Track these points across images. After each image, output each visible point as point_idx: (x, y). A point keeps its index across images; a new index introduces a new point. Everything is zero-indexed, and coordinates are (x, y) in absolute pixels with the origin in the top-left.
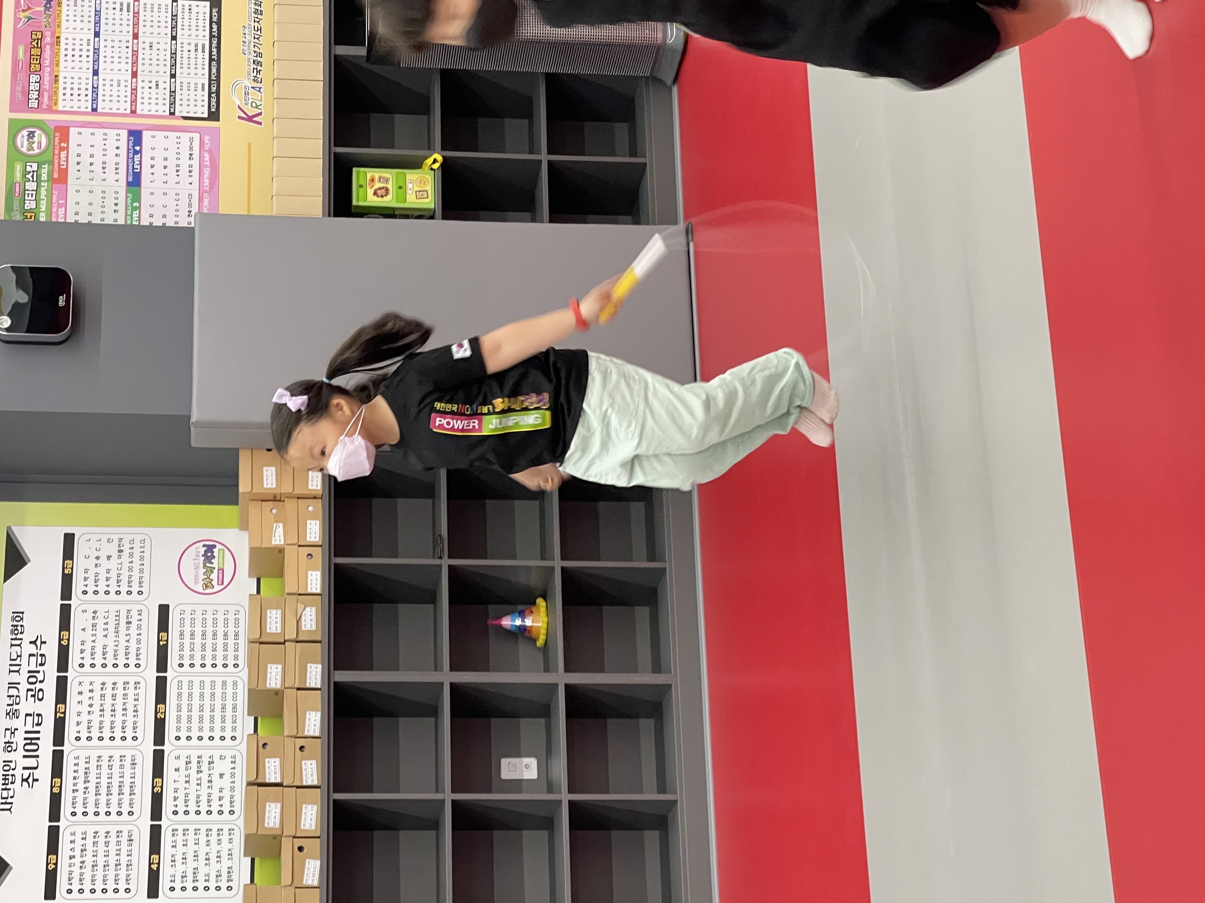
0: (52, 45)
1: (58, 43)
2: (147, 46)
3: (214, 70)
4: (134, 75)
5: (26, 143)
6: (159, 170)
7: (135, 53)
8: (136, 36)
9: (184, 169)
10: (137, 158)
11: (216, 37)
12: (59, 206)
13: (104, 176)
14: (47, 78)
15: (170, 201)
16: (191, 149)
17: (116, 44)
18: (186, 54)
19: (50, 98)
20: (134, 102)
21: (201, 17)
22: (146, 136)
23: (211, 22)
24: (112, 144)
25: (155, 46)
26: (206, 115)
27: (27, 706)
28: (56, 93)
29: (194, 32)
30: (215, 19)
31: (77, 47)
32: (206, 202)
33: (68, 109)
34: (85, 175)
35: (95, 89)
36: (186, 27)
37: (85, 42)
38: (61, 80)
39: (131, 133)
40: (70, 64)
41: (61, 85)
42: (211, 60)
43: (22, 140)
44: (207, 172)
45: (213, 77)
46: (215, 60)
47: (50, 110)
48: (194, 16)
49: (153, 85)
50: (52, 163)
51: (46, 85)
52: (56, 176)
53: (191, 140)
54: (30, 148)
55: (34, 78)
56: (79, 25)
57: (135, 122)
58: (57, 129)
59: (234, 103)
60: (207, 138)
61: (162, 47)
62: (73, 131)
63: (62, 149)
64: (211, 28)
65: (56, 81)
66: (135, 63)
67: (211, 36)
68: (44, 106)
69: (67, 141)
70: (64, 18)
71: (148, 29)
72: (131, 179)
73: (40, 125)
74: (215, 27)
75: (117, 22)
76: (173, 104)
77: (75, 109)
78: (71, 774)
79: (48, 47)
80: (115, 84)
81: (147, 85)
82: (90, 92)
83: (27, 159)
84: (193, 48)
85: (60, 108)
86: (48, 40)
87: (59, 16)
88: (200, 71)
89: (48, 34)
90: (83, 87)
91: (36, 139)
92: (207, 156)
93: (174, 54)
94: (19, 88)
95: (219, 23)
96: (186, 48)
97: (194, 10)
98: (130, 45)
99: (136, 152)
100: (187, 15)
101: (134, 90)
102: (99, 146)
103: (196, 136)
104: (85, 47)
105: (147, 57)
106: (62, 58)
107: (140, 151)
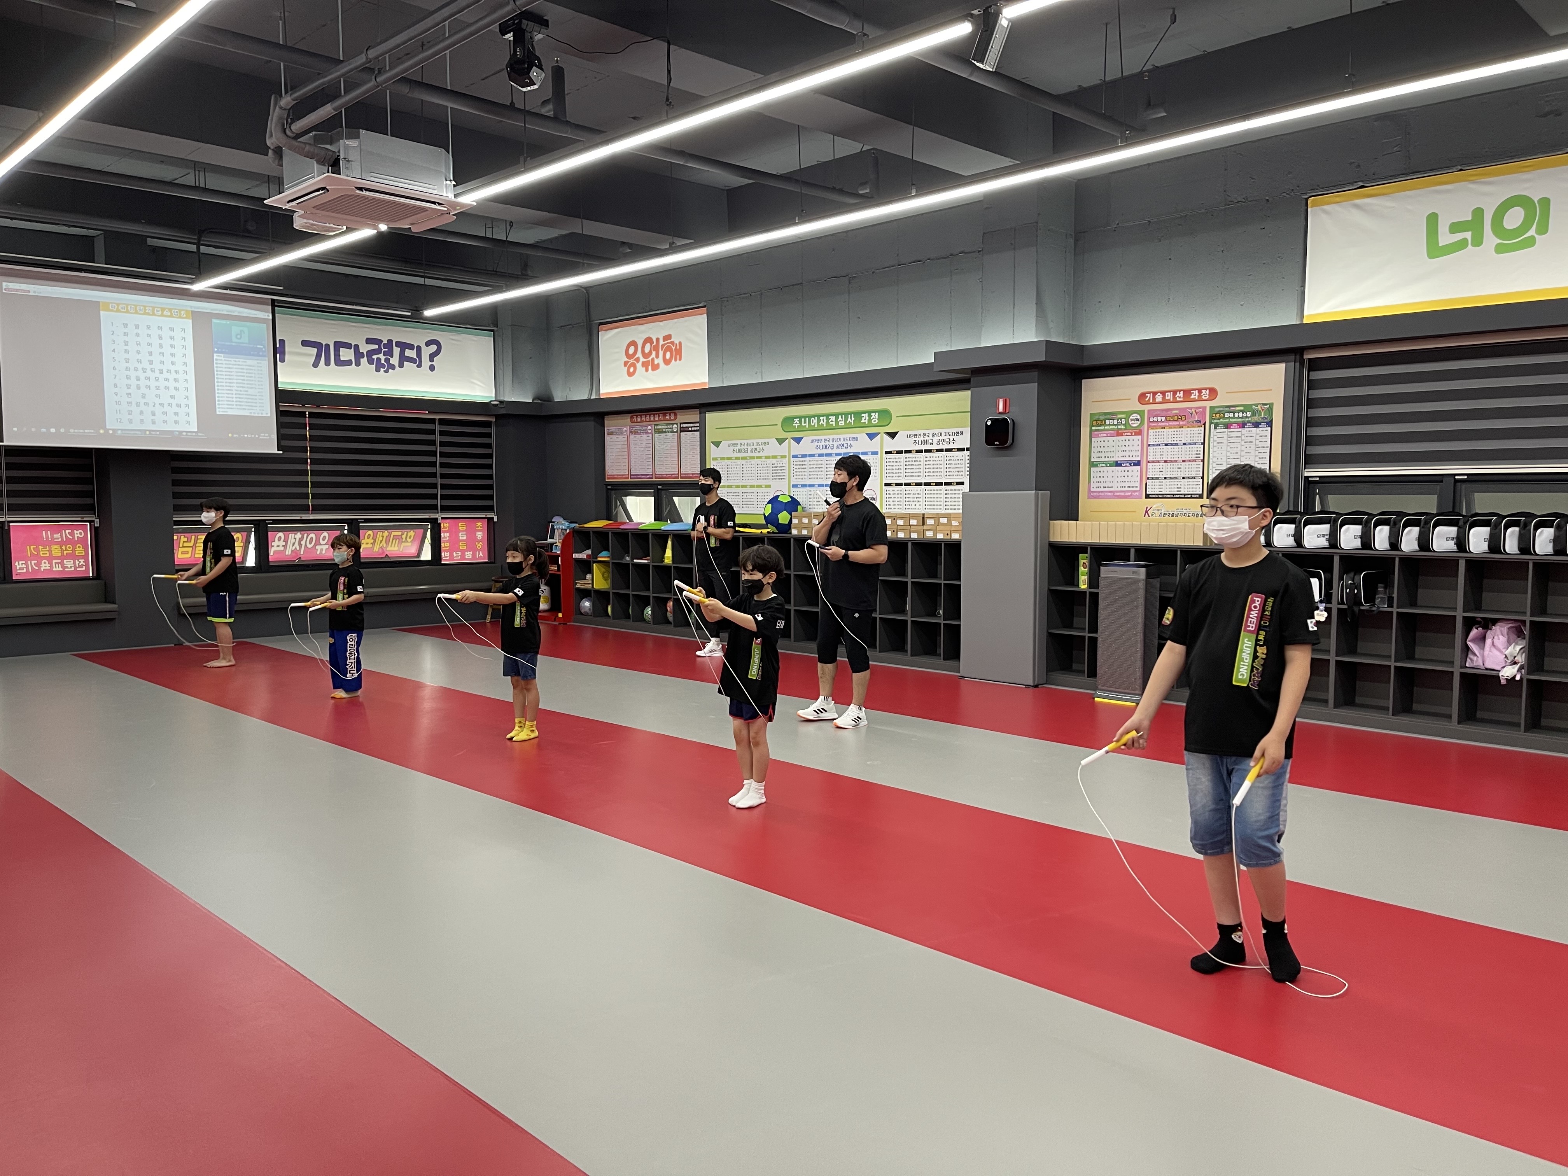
0: (1179, 425)
1: (1180, 428)
2: (1179, 466)
3: (1169, 496)
4: (1166, 461)
5: (1134, 418)
6: (1123, 474)
7: (1176, 461)
8: (1184, 461)
9: (1123, 484)
10: (1128, 464)
11: (1184, 496)
12: (1107, 434)
13: (1120, 451)
14: (1163, 424)
15: (1110, 479)
16: (1133, 487)
17: (1180, 453)
18: (1176, 483)
19: (1154, 426)
20: (1153, 462)
21: (1194, 490)
22: (1138, 468)
23: (1192, 494)
24: (1134, 454)
25: (1179, 470)
26: (1148, 493)
27: (936, 439)
28: (1157, 428)
29: (1186, 487)
30: (1193, 496)
31: (1178, 436)
32: (1109, 494)
33: (1149, 434)
34: (1120, 443)
35: (1158, 445)
36: (1189, 483)
37: (1180, 439)
38: (1163, 430)
39: (1139, 461)
40: (1170, 433)
41: (1160, 430)
42: (1173, 495)
43: (1136, 416)
44: (1122, 494)
45: (1165, 496)
46: (1173, 496)
47: (1149, 427)
48: (1195, 486)
49: (1161, 470)
50: (1125, 429)
51: (1159, 424)
52: (1120, 431)
53: (1137, 487)
54: (1132, 420)
55: (1163, 419)
56: (1189, 436)
57: (1144, 463)
58: (1140, 431)
59: (1154, 505)
60: (1137, 493)
61: (1179, 473)
62: (1139, 437)
63: (1132, 433)
64: (1189, 494)
65: (1162, 428)
66: (1171, 461)
67: (1185, 495)
68: (1150, 424)
69: (1135, 435)
70: (1192, 429)
71: (1187, 467)
72: (1119, 462)
73: (1142, 423)
74: (1189, 496)
75: (1191, 453)
76: (1153, 478)
77: (1149, 437)
78: (916, 456)
79: (1178, 423)
80: (1162, 453)
81: (1161, 467)
82: (1157, 443)
83: (1127, 419)
84: (1179, 486)
85: (1150, 431)
86: (1181, 423)
87: (1193, 427)
88: (1168, 490)
89: (1184, 423)
90: (1160, 440)
91: (1136, 422)
92: (1130, 494)
93: (1176, 478)
94: (1159, 413)
95: (1191, 498)
96: (1179, 483)
97: (1197, 486)
98: (1180, 459)
99: (1130, 464)
100: (1194, 483)
101: (1158, 462)
102: (1134, 449)
103: (1138, 489)
104: (1178, 439)
105: (1174, 467)
106: (1173, 430)
107: (1131, 465)
